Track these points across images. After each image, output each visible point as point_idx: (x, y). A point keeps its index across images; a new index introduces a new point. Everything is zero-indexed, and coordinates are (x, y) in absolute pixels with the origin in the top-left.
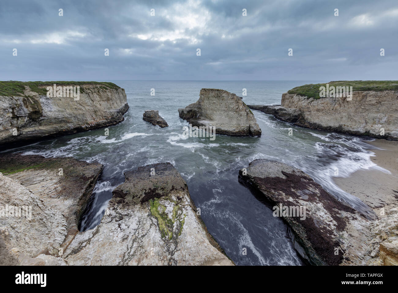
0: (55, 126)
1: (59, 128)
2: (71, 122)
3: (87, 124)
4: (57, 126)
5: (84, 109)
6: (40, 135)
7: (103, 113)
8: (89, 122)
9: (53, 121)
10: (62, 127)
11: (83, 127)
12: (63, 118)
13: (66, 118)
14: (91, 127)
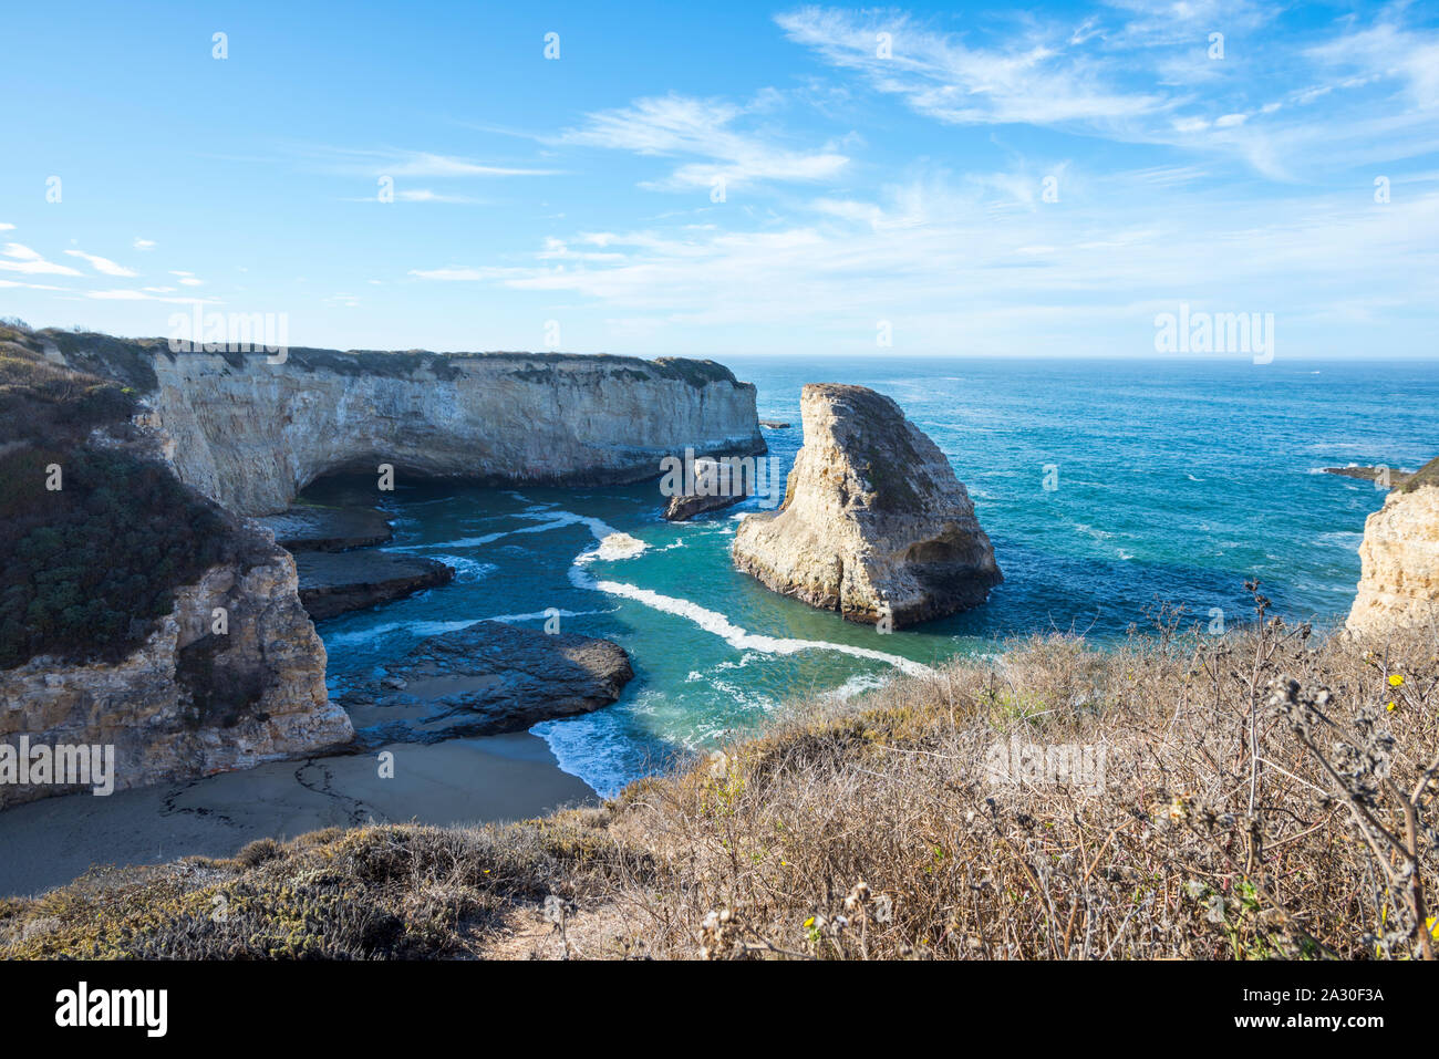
0: (455, 455)
1: (463, 464)
2: (489, 456)
3: (524, 469)
4: (459, 457)
5: (527, 428)
6: (427, 470)
7: (573, 446)
8: (528, 466)
9: (452, 442)
10: (469, 463)
11: (512, 474)
12: (473, 440)
13: (479, 441)
14: (531, 479)
